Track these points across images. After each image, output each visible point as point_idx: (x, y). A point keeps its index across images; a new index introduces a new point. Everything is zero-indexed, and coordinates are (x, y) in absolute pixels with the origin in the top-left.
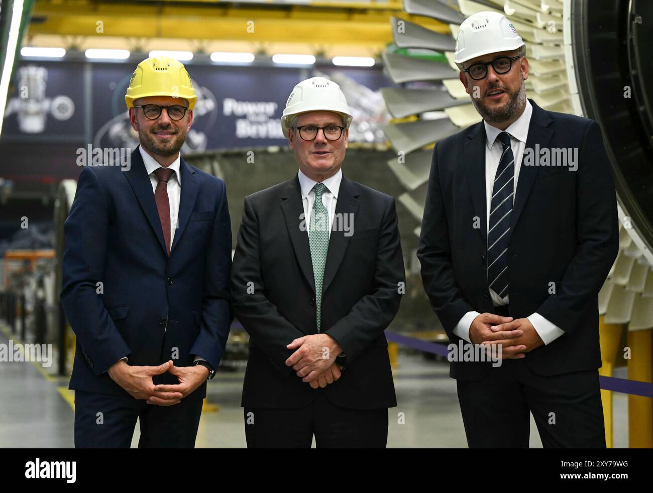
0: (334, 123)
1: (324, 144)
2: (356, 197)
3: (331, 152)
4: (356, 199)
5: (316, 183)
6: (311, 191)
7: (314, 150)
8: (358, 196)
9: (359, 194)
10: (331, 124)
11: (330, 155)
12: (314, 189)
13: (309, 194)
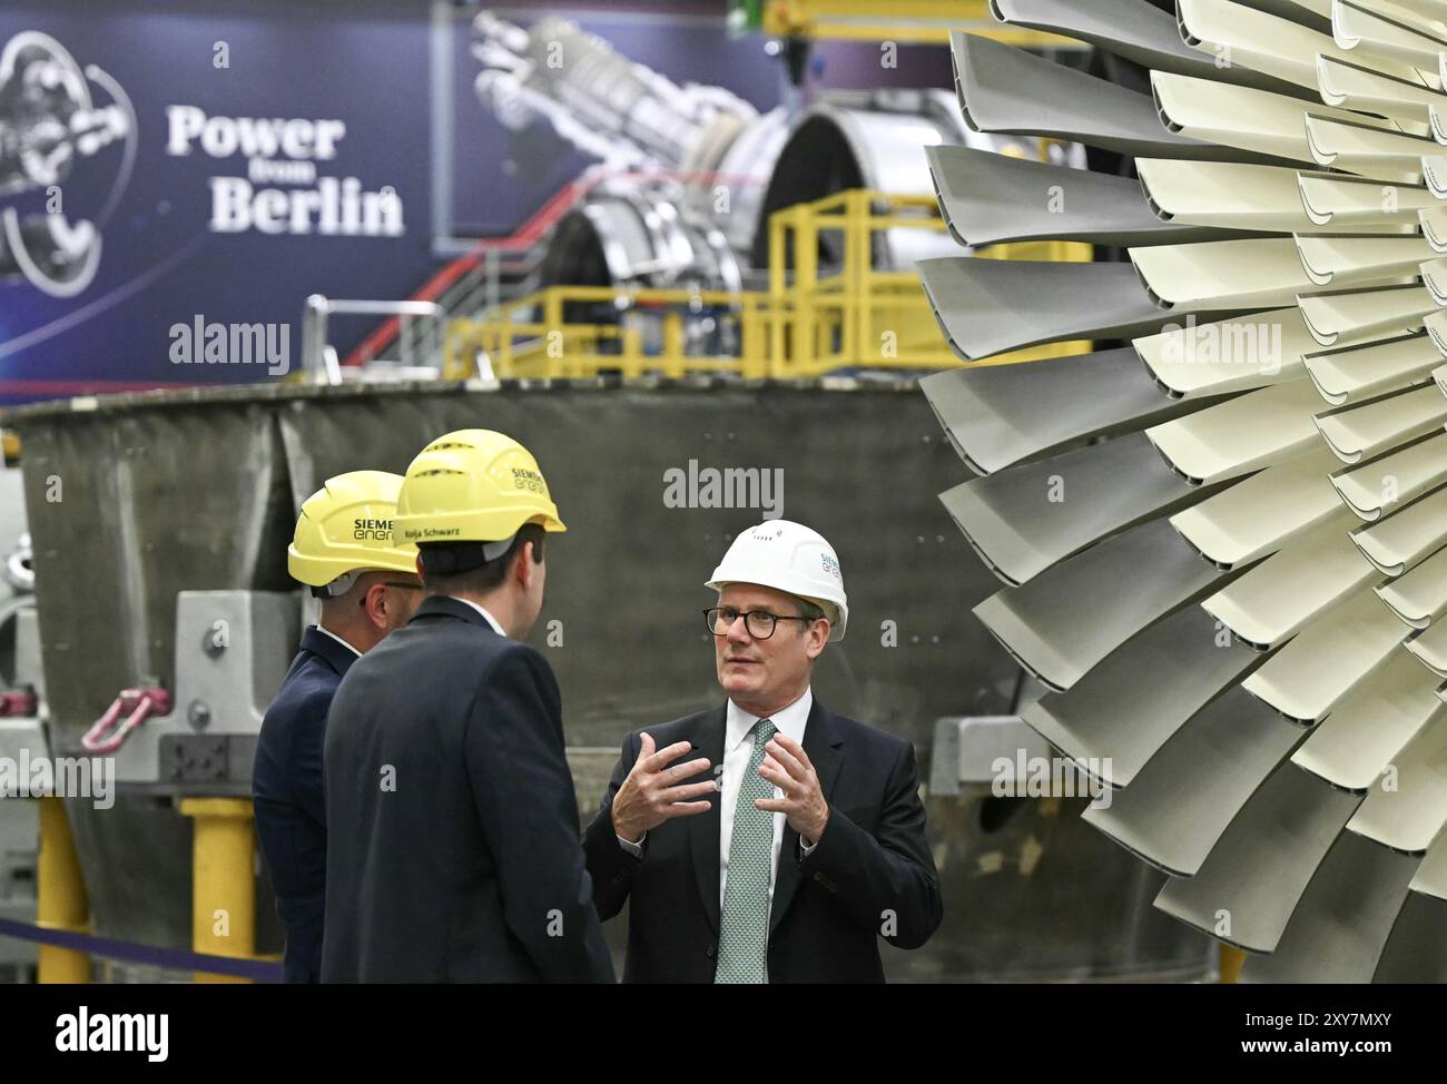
0: (768, 607)
1: (743, 644)
2: (837, 747)
3: (758, 661)
4: (836, 751)
5: (758, 719)
6: (749, 732)
7: (731, 655)
8: (841, 744)
9: (841, 741)
10: (762, 607)
11: (758, 666)
12: (754, 730)
13: (744, 739)
